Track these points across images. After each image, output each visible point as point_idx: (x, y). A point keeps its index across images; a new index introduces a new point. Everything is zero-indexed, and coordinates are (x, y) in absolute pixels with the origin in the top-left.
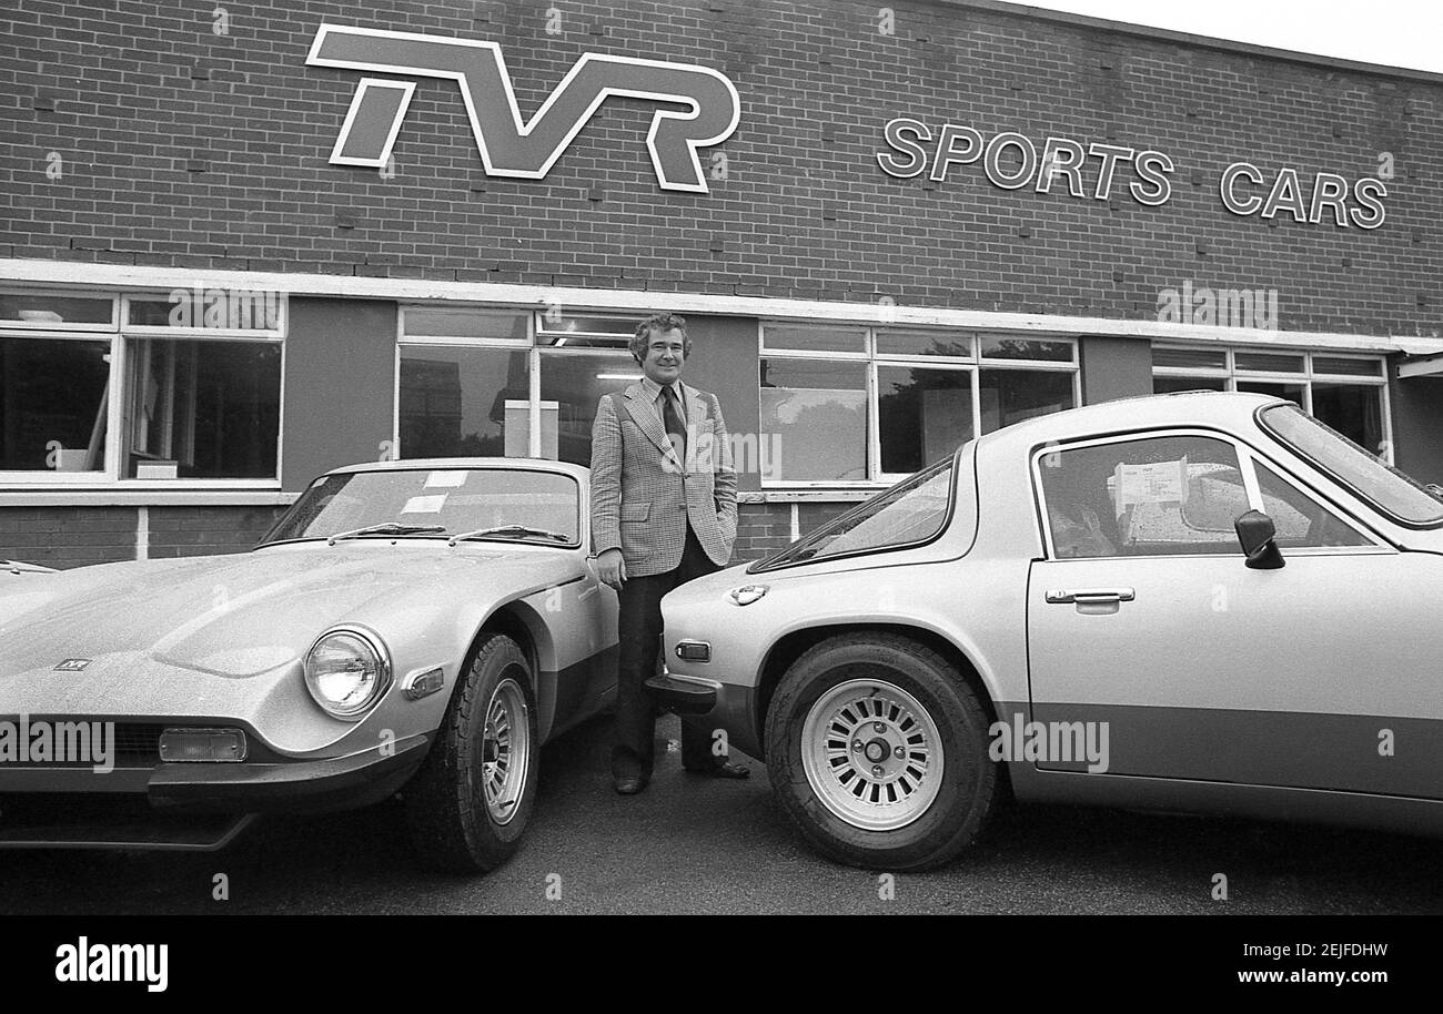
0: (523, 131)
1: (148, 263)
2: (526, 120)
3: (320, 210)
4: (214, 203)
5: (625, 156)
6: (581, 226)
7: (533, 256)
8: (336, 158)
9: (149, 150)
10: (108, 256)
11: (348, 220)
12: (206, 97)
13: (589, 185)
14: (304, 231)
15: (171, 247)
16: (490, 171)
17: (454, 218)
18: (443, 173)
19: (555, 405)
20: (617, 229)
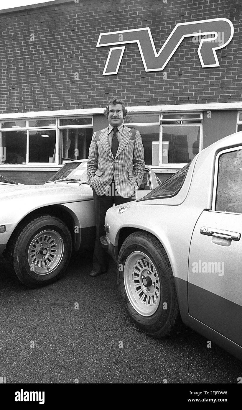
0: (157, 55)
1: (62, 109)
2: (158, 51)
3: (101, 89)
4: (76, 91)
5: (190, 58)
6: (174, 84)
7: (160, 96)
8: (104, 74)
9: (62, 79)
10: (55, 109)
11: (108, 91)
12: (73, 62)
13: (178, 70)
14: (97, 96)
15: (66, 104)
16: (147, 70)
17: (137, 87)
18: (133, 73)
19: (167, 143)
20: (187, 84)
